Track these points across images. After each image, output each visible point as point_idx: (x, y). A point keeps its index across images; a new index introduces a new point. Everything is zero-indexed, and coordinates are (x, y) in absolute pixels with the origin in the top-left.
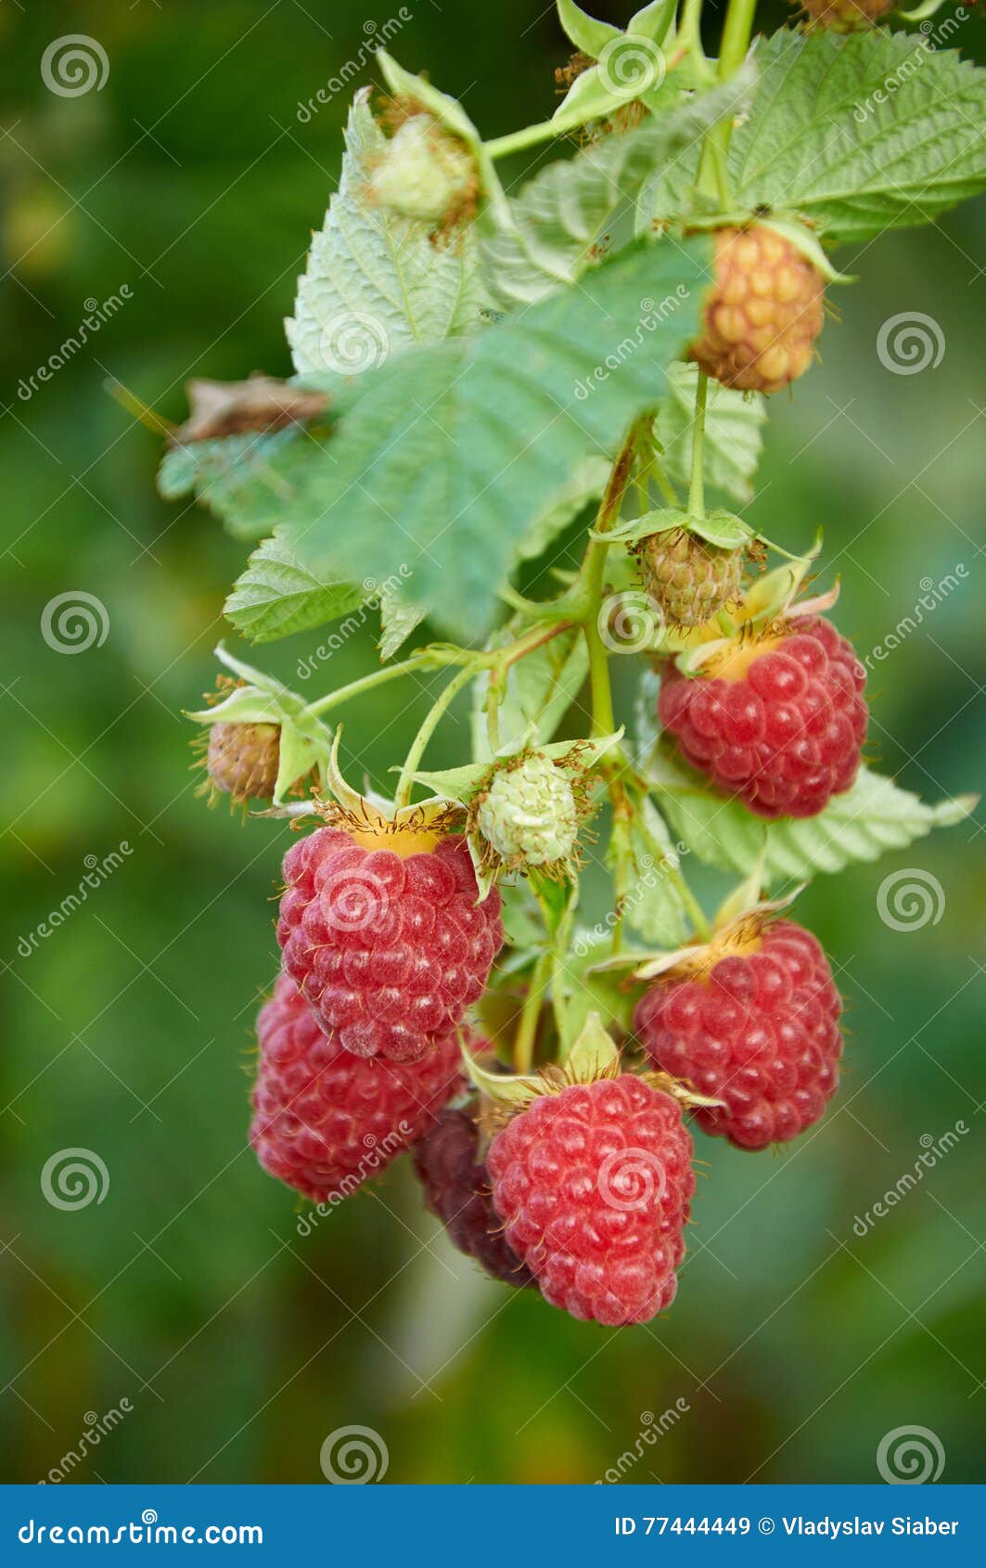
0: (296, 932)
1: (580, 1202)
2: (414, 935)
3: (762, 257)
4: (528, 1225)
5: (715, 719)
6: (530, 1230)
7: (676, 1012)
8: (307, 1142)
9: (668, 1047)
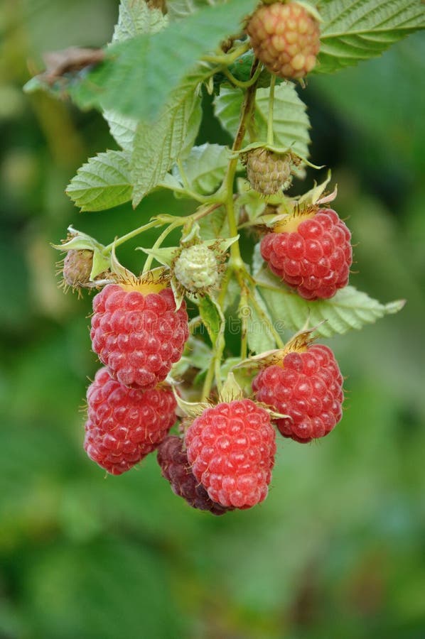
0: (97, 331)
1: (224, 451)
2: (148, 327)
3: (292, 13)
4: (202, 463)
5: (284, 248)
6: (203, 465)
7: (268, 377)
8: (108, 441)
9: (265, 394)
